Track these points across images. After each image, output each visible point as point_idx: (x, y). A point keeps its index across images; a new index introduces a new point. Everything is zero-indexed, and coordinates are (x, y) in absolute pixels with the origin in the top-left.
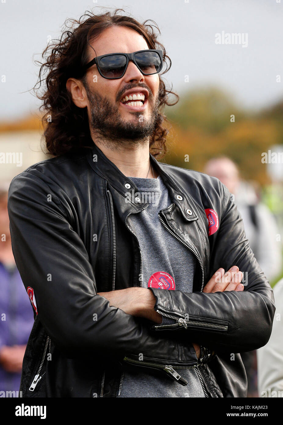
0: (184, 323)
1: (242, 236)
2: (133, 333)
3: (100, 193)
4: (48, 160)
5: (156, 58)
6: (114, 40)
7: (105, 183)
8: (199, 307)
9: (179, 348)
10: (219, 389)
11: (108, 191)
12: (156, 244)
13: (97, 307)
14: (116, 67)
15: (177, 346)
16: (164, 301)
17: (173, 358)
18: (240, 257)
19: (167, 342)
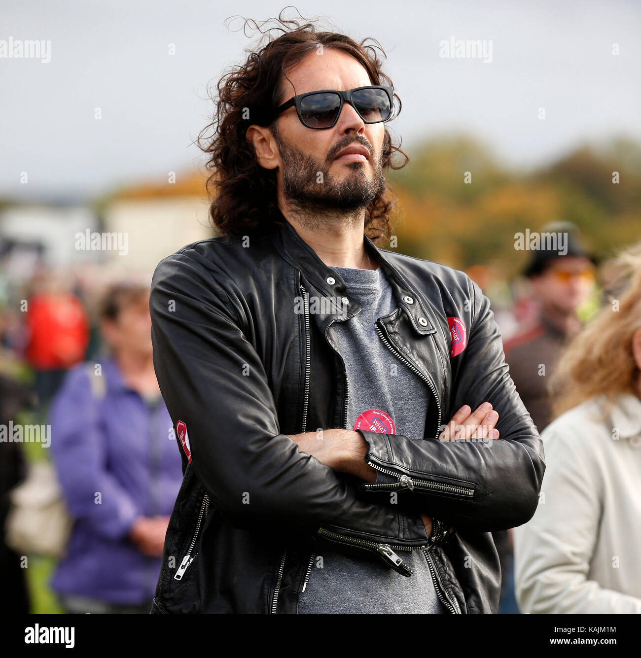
0: (409, 482)
1: (499, 360)
2: (333, 492)
3: (289, 288)
4: (214, 239)
5: (381, 98)
6: (322, 70)
7: (297, 274)
8: (432, 459)
9: (400, 519)
10: (457, 587)
11: (302, 287)
12: (370, 368)
13: (281, 452)
14: (322, 110)
15: (397, 515)
16: (380, 450)
17: (390, 533)
18: (495, 389)
19: (383, 510)
